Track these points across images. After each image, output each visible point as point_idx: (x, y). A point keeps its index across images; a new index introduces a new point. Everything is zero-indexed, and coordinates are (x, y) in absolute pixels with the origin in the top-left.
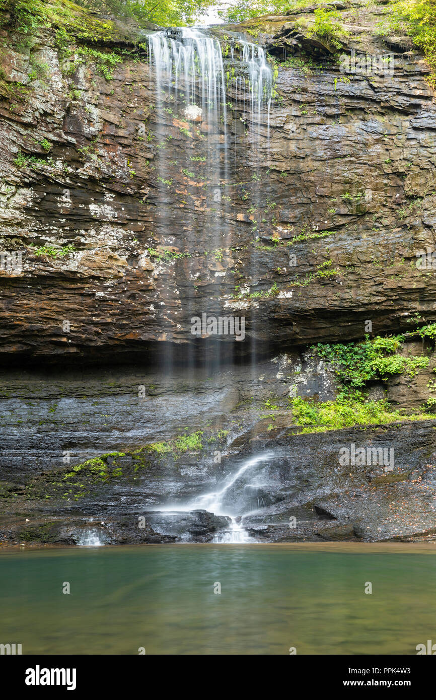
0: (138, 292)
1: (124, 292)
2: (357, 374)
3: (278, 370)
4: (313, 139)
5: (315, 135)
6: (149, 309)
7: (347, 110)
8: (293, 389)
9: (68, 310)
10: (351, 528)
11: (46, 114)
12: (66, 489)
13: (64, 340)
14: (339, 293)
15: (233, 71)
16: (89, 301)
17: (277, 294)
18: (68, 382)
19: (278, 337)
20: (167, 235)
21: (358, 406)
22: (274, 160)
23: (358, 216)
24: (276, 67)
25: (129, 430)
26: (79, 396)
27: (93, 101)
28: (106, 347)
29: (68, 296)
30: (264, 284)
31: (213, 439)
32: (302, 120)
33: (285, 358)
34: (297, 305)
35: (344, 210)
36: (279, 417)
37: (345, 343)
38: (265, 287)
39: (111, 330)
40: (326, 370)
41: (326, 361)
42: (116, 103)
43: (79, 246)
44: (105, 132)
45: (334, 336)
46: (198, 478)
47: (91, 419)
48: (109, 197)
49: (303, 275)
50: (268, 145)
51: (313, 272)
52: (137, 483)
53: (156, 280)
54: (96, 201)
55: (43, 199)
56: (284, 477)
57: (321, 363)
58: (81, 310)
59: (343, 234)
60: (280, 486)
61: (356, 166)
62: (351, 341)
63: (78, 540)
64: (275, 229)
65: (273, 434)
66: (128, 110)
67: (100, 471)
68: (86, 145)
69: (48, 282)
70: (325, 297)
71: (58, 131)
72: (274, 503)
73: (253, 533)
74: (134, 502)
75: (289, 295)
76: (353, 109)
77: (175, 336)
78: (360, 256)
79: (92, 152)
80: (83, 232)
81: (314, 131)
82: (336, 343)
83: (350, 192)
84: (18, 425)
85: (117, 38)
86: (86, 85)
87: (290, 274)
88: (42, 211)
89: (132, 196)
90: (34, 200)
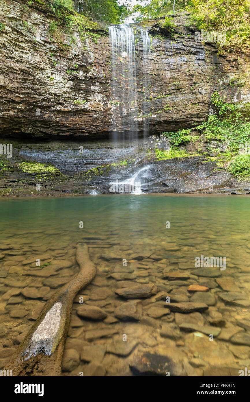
0: (107, 115)
1: (102, 115)
2: (176, 141)
3: (151, 140)
4: (164, 63)
5: (164, 62)
6: (110, 121)
7: (175, 53)
8: (156, 146)
9: (85, 121)
10: (173, 189)
11: (76, 55)
12: (86, 177)
13: (84, 131)
14: (171, 115)
15: (137, 40)
16: (92, 118)
17: (151, 116)
19: (152, 130)
20: (116, 96)
21: (176, 151)
22: (151, 71)
23: (178, 90)
24: (152, 38)
25: (105, 159)
26: (89, 149)
27: (91, 51)
28: (97, 133)
29: (85, 117)
31: (131, 162)
32: (160, 57)
33: (154, 136)
34: (157, 119)
35: (173, 88)
36: (151, 155)
37: (173, 132)
38: (147, 114)
39: (99, 128)
40: (166, 140)
42: (99, 51)
43: (88, 100)
44: (95, 62)
45: (169, 129)
46: (126, 174)
48: (97, 84)
49: (160, 109)
50: (149, 66)
51: (163, 108)
52: (108, 176)
53: (112, 111)
54: (93, 85)
55: (76, 85)
56: (153, 174)
57: (165, 138)
58: (89, 121)
59: (173, 96)
60: (152, 176)
61: (177, 72)
63: (90, 193)
64: (151, 94)
65: (149, 160)
66: (103, 54)
67: (96, 172)
68: (89, 66)
69: (78, 112)
70: (167, 117)
71: (80, 61)
72: (150, 182)
73: (143, 190)
74: (107, 181)
75: (155, 116)
76: (177, 53)
77: (119, 129)
78: (178, 103)
79: (91, 68)
80: (89, 96)
81: (164, 61)
82: (170, 132)
83: (175, 81)
84: (71, 158)
85: (99, 29)
86: (89, 45)
87: (156, 109)
88: (76, 89)
89: (104, 83)
90: (73, 85)
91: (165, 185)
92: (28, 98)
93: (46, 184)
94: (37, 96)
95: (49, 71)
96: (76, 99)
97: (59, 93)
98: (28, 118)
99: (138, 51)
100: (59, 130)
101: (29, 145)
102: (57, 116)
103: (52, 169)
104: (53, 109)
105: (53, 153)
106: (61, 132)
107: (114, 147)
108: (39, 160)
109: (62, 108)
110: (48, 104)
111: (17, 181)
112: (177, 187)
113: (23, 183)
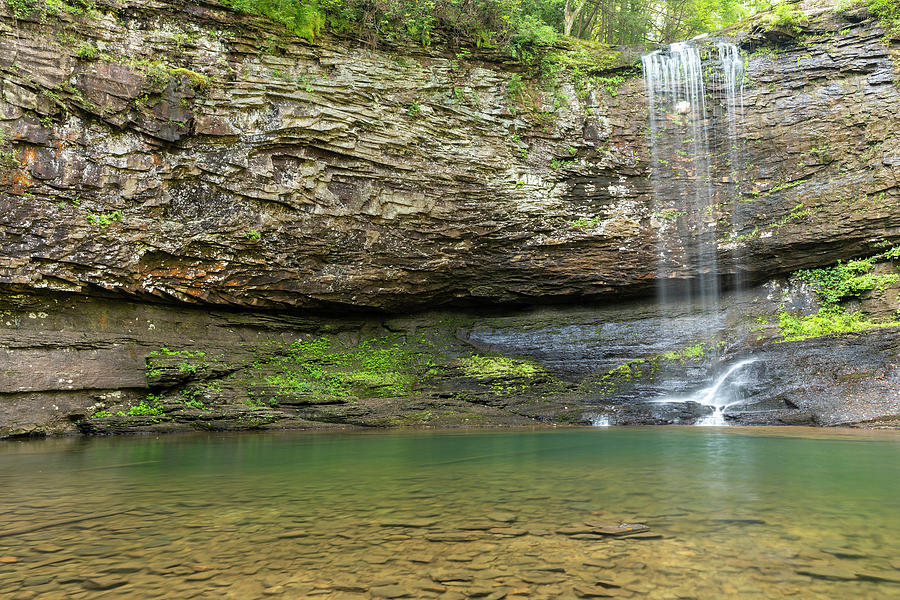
0: (651, 244)
1: (640, 245)
2: (832, 292)
3: (768, 293)
4: (781, 109)
5: (783, 106)
7: (810, 80)
8: (780, 307)
9: (601, 262)
10: (809, 415)
11: (569, 130)
12: (602, 387)
13: (601, 283)
14: (811, 229)
15: (710, 69)
16: (616, 254)
17: (759, 235)
18: (610, 312)
19: (765, 268)
20: (668, 201)
21: (836, 318)
22: (749, 132)
23: (825, 165)
24: (747, 58)
25: (652, 343)
26: (617, 321)
27: (604, 113)
28: (633, 285)
29: (600, 252)
30: (749, 228)
31: (713, 348)
32: (771, 97)
33: (775, 283)
34: (776, 242)
35: (813, 162)
36: (767, 330)
37: (824, 268)
38: (749, 231)
39: (634, 274)
40: (808, 291)
41: (808, 283)
42: (621, 111)
43: (603, 217)
44: (615, 134)
45: (812, 263)
46: (699, 377)
47: (625, 337)
48: (622, 179)
49: (780, 218)
50: (743, 121)
51: (788, 214)
52: (652, 382)
54: (613, 184)
55: (574, 188)
56: (760, 376)
57: (804, 285)
58: (610, 262)
59: (813, 181)
60: (757, 383)
61: (819, 125)
62: (828, 266)
64: (754, 185)
65: (760, 343)
66: (631, 115)
67: (626, 374)
68: (601, 146)
69: (585, 245)
70: (799, 233)
71: (580, 140)
72: (751, 396)
73: (728, 418)
74: (650, 395)
75: (769, 234)
76: (816, 79)
78: (827, 197)
79: (605, 150)
80: (605, 207)
81: (782, 103)
82: (815, 269)
83: (816, 147)
84: (575, 343)
85: (619, 65)
86: (597, 104)
87: (769, 218)
88: (575, 196)
89: (637, 177)
90: (568, 190)
91: (791, 405)
92: (474, 229)
93: (506, 403)
94: (493, 223)
95: (513, 171)
96: (577, 218)
97: (536, 211)
98: (479, 266)
99: (714, 94)
100: (546, 285)
101: (488, 320)
102: (540, 257)
103: (528, 369)
104: (528, 244)
105: (537, 334)
106: (553, 290)
107: (676, 314)
108: (509, 350)
109: (549, 240)
110: (517, 234)
111: (450, 397)
112: (820, 410)
113: (463, 399)
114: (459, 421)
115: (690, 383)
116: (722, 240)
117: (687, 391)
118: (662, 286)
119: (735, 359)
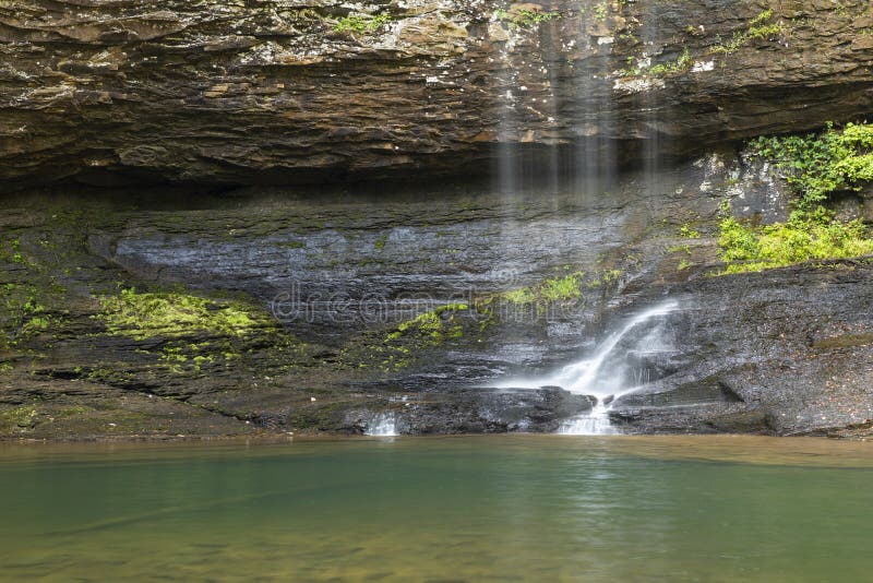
0: (487, 73)
1: (467, 75)
2: (815, 182)
3: (703, 178)
6: (505, 97)
8: (723, 205)
9: (390, 105)
10: (762, 414)
12: (385, 355)
13: (388, 146)
14: (784, 61)
16: (419, 90)
17: (691, 66)
18: (404, 205)
19: (699, 130)
21: (819, 230)
25: (484, 271)
26: (418, 224)
28: (450, 154)
29: (387, 85)
30: (672, 51)
31: (597, 282)
33: (714, 159)
34: (719, 81)
36: (697, 250)
37: (802, 134)
38: (672, 57)
39: (453, 130)
40: (773, 177)
41: (774, 163)
43: (397, 14)
45: (783, 124)
46: (570, 339)
47: (432, 257)
49: (728, 36)
51: (744, 29)
52: (481, 348)
53: (512, 54)
56: (681, 339)
57: (766, 166)
58: (408, 104)
60: (673, 352)
62: (810, 131)
63: (367, 427)
65: (683, 275)
67: (432, 330)
69: (357, 68)
70: (762, 67)
72: (661, 378)
73: (617, 419)
74: (476, 373)
75: (709, 66)
77: (546, 134)
78: (814, 1)
82: (788, 135)
84: (333, 267)
87: (710, 35)
91: (731, 395)
92: (131, 25)
93: (191, 388)
94: (171, 15)
96: (344, 14)
98: (140, 103)
100: (279, 147)
101: (157, 215)
102: (267, 90)
103: (238, 319)
104: (243, 61)
105: (258, 247)
106: (291, 157)
107: (532, 213)
108: (198, 281)
109: (286, 55)
110: (222, 40)
111: (75, 376)
112: (779, 404)
113: (102, 381)
114: (98, 427)
115: (552, 351)
116: (623, 72)
117: (546, 366)
118: (507, 159)
119: (636, 306)
